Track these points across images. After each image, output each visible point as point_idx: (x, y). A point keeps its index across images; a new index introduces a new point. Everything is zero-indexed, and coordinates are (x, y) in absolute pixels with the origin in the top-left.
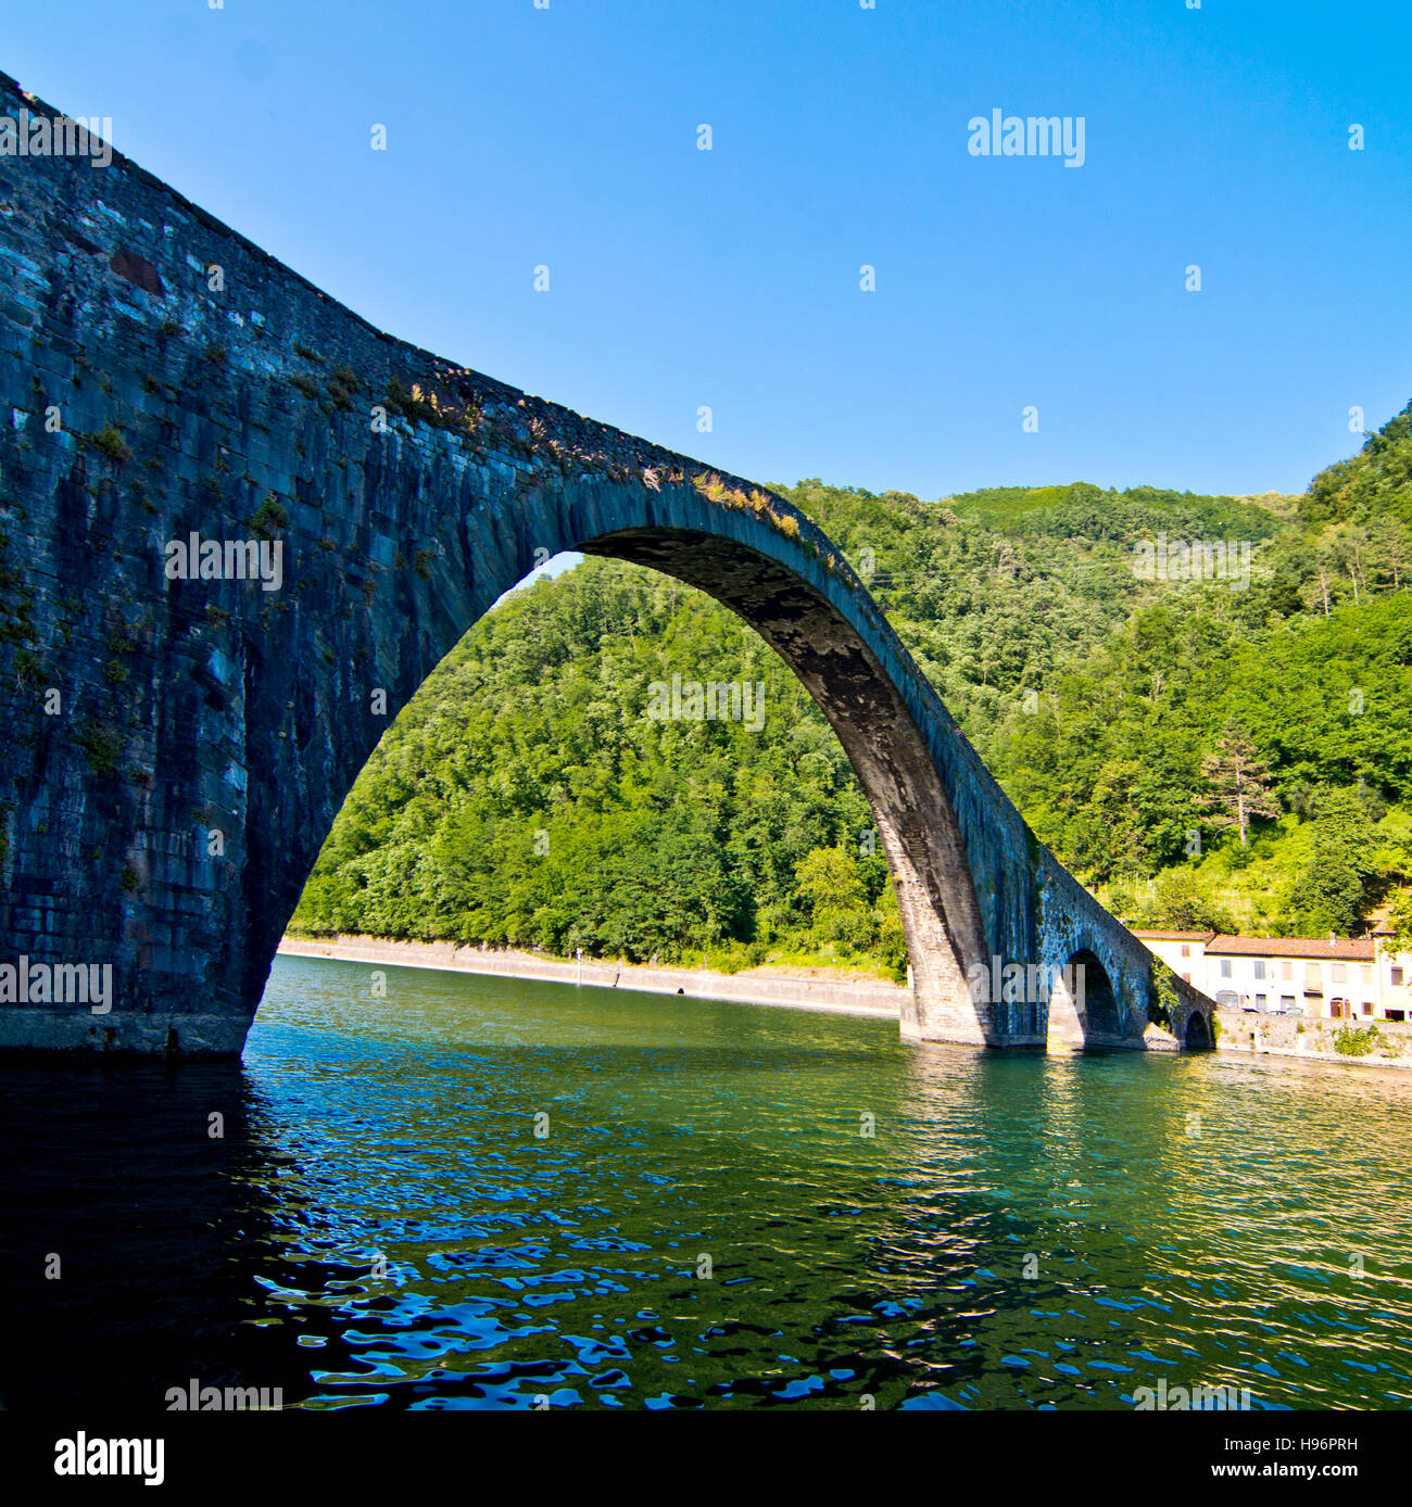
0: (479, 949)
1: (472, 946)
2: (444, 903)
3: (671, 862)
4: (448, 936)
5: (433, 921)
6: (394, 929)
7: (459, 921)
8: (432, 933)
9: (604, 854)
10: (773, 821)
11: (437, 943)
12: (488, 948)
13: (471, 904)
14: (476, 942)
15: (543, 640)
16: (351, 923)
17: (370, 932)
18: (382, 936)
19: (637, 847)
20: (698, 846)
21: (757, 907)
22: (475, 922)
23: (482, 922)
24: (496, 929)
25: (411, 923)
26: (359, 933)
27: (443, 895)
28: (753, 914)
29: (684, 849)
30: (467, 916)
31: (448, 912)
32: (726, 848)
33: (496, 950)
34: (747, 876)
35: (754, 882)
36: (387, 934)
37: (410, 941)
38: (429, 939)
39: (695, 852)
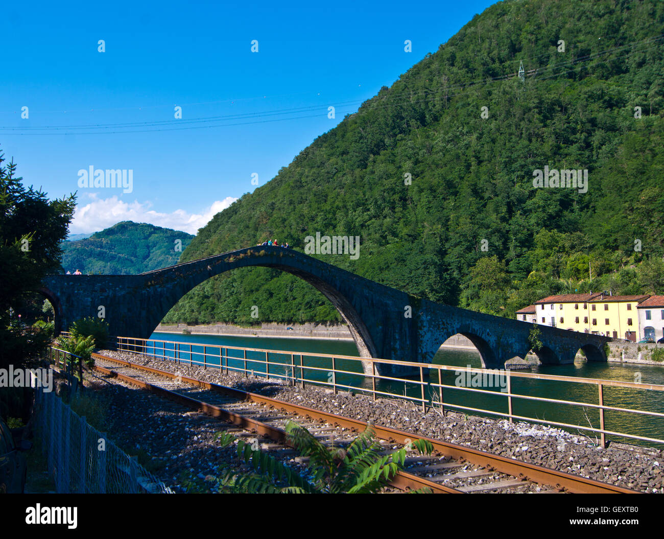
0: (326, 326)
1: (322, 324)
2: (308, 303)
3: (411, 273)
4: (311, 320)
5: (303, 313)
6: (285, 318)
7: (315, 312)
8: (304, 319)
9: (381, 269)
10: (469, 241)
11: (307, 324)
12: (330, 325)
13: (320, 303)
14: (324, 322)
15: (370, 141)
16: (267, 317)
17: (275, 321)
18: (281, 322)
19: (397, 265)
20: (425, 262)
21: (461, 290)
22: (322, 312)
23: (325, 312)
24: (332, 315)
25: (294, 315)
26: (271, 322)
27: (307, 298)
28: (459, 295)
29: (417, 264)
30: (319, 308)
31: (310, 307)
32: (445, 260)
33: (333, 326)
34: (455, 275)
35: (459, 276)
36: (282, 321)
37: (294, 324)
38: (302, 323)
39: (423, 266)
